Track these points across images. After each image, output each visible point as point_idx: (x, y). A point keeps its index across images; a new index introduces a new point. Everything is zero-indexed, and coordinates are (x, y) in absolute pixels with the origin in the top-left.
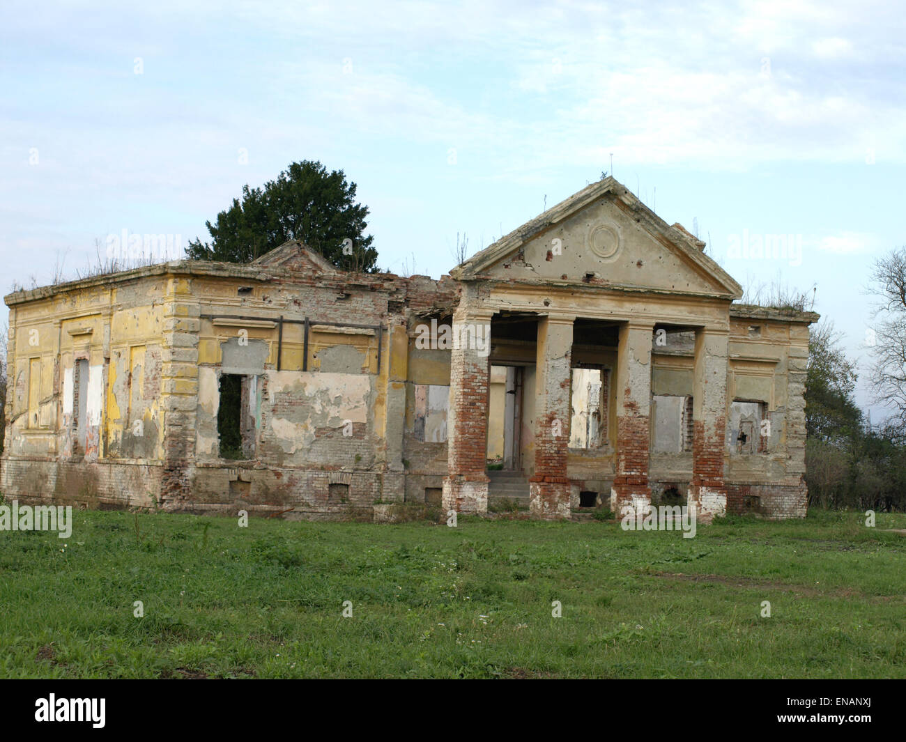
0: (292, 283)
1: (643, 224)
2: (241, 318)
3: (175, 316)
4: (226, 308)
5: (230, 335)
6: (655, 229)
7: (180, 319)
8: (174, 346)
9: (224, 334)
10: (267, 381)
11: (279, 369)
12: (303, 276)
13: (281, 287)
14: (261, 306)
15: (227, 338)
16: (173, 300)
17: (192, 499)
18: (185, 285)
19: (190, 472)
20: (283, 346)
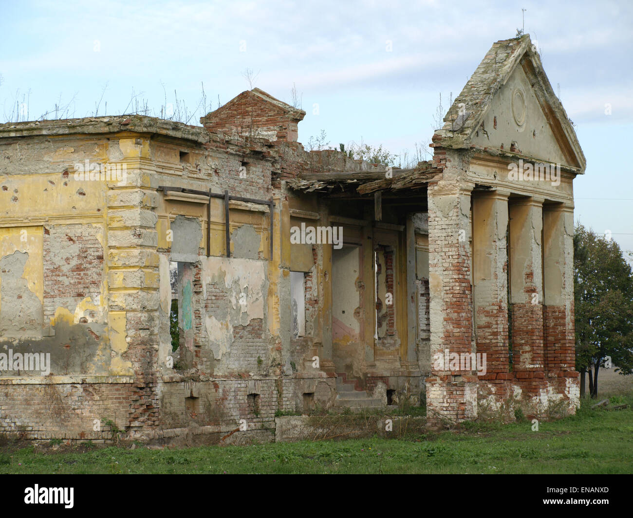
0: (214, 148)
1: (536, 89)
2: (183, 190)
3: (142, 187)
4: (173, 178)
5: (176, 212)
6: (544, 95)
7: (145, 191)
8: (141, 227)
9: (173, 212)
10: (200, 270)
11: (208, 255)
12: (218, 140)
13: (207, 153)
14: (195, 176)
15: (175, 216)
16: (138, 166)
17: (161, 424)
18: (146, 147)
19: (159, 389)
20: (212, 226)
